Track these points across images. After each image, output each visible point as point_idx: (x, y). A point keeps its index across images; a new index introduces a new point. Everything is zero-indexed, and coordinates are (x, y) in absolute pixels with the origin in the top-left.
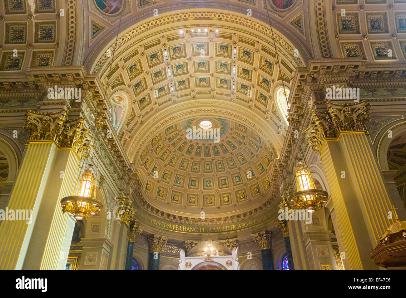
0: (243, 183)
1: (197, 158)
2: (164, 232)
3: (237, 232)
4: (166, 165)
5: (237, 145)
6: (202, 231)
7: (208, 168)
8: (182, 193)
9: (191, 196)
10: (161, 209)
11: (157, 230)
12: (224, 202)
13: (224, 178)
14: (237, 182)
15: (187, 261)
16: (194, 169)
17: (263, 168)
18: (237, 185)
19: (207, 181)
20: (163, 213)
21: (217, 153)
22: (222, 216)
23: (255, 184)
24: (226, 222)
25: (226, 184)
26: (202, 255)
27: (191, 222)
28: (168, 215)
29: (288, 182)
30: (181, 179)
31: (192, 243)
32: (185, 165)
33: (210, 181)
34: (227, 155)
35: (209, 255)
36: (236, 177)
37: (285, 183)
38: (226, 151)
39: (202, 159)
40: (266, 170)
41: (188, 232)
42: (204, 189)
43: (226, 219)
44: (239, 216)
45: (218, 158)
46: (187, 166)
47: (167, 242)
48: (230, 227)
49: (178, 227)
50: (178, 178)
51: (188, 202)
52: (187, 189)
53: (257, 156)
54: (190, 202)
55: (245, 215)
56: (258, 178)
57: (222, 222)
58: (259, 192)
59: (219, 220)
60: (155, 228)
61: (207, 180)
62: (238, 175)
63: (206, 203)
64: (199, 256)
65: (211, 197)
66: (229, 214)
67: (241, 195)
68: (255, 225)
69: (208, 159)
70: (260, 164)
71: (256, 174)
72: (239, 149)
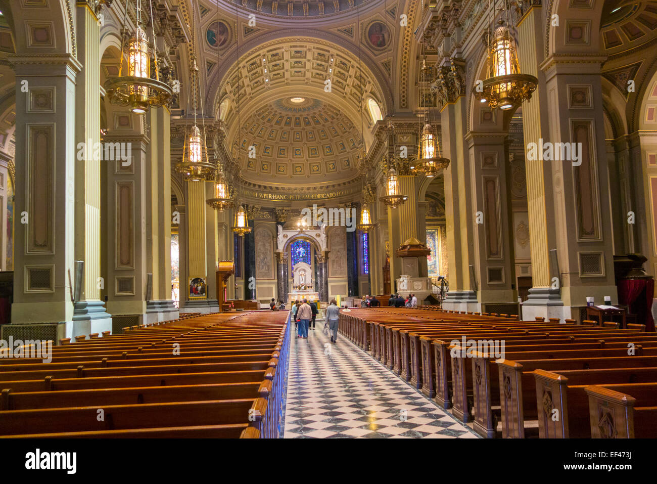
0: (333, 154)
1: (287, 128)
2: (257, 201)
3: (325, 201)
4: (255, 138)
5: (329, 119)
6: (292, 198)
7: (298, 137)
8: (271, 163)
9: (280, 165)
10: (253, 182)
11: (250, 200)
12: (314, 171)
13: (314, 147)
14: (328, 152)
15: (284, 233)
16: (283, 138)
17: (354, 144)
18: (328, 155)
19: (297, 150)
20: (254, 185)
21: (308, 123)
22: (312, 185)
23: (346, 158)
24: (315, 191)
25: (316, 153)
26: (296, 229)
27: (282, 191)
28: (260, 186)
29: (372, 175)
30: (269, 148)
31: (283, 210)
32: (274, 135)
33: (299, 150)
34: (319, 127)
35: (302, 229)
36: (327, 147)
37: (370, 174)
38: (318, 122)
39: (292, 129)
40: (357, 148)
41: (278, 199)
42: (293, 158)
43: (315, 188)
44: (328, 187)
45: (308, 128)
46: (276, 136)
47: (259, 210)
48: (319, 196)
49: (268, 195)
50: (266, 148)
51: (278, 170)
52: (276, 158)
53: (349, 132)
54: (279, 171)
55: (334, 186)
56: (349, 152)
57: (311, 190)
58: (349, 165)
59: (309, 189)
60: (248, 198)
61: (297, 148)
62: (329, 145)
63: (295, 171)
64: (293, 229)
65: (300, 165)
66: (318, 185)
67: (330, 166)
68: (343, 196)
69: (298, 129)
70: (352, 140)
71: (348, 149)
72: (332, 122)
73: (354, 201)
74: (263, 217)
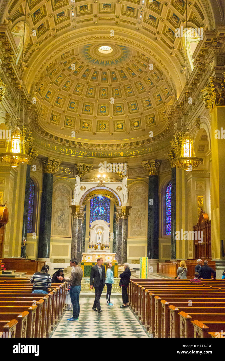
0: (139, 112)
1: (93, 83)
2: (58, 155)
3: (128, 158)
4: (60, 90)
5: (137, 74)
6: (94, 155)
7: (104, 93)
8: (75, 118)
9: (84, 121)
10: (55, 134)
11: (51, 153)
12: (118, 128)
13: (120, 105)
14: (133, 110)
16: (89, 94)
17: (161, 99)
18: (133, 113)
19: (102, 107)
20: (56, 138)
21: (115, 79)
22: (115, 142)
23: (151, 115)
24: (118, 148)
25: (121, 111)
26: (95, 181)
27: (84, 147)
28: (62, 140)
29: (182, 123)
30: (74, 103)
31: (84, 166)
32: (79, 90)
33: (105, 107)
34: (126, 82)
35: (101, 181)
36: (132, 105)
37: (180, 122)
38: (125, 78)
39: (99, 85)
40: (164, 103)
41: (80, 155)
42: (98, 115)
43: (118, 145)
44: (131, 144)
45: (115, 84)
46: (82, 91)
47: (60, 164)
48: (121, 154)
49: (71, 150)
50: (72, 103)
51: (82, 127)
52: (81, 114)
53: (157, 87)
54: (83, 127)
55: (137, 143)
56: (155, 109)
57: (114, 148)
58: (154, 122)
59: (111, 146)
60: (49, 151)
61: (102, 105)
62: (134, 103)
63: (99, 128)
64: (93, 181)
65: (105, 123)
66: (122, 142)
67: (135, 124)
68: (146, 153)
69: (104, 84)
70: (159, 95)
71: (154, 105)
72: (139, 77)
73: (158, 159)
74: (64, 173)
